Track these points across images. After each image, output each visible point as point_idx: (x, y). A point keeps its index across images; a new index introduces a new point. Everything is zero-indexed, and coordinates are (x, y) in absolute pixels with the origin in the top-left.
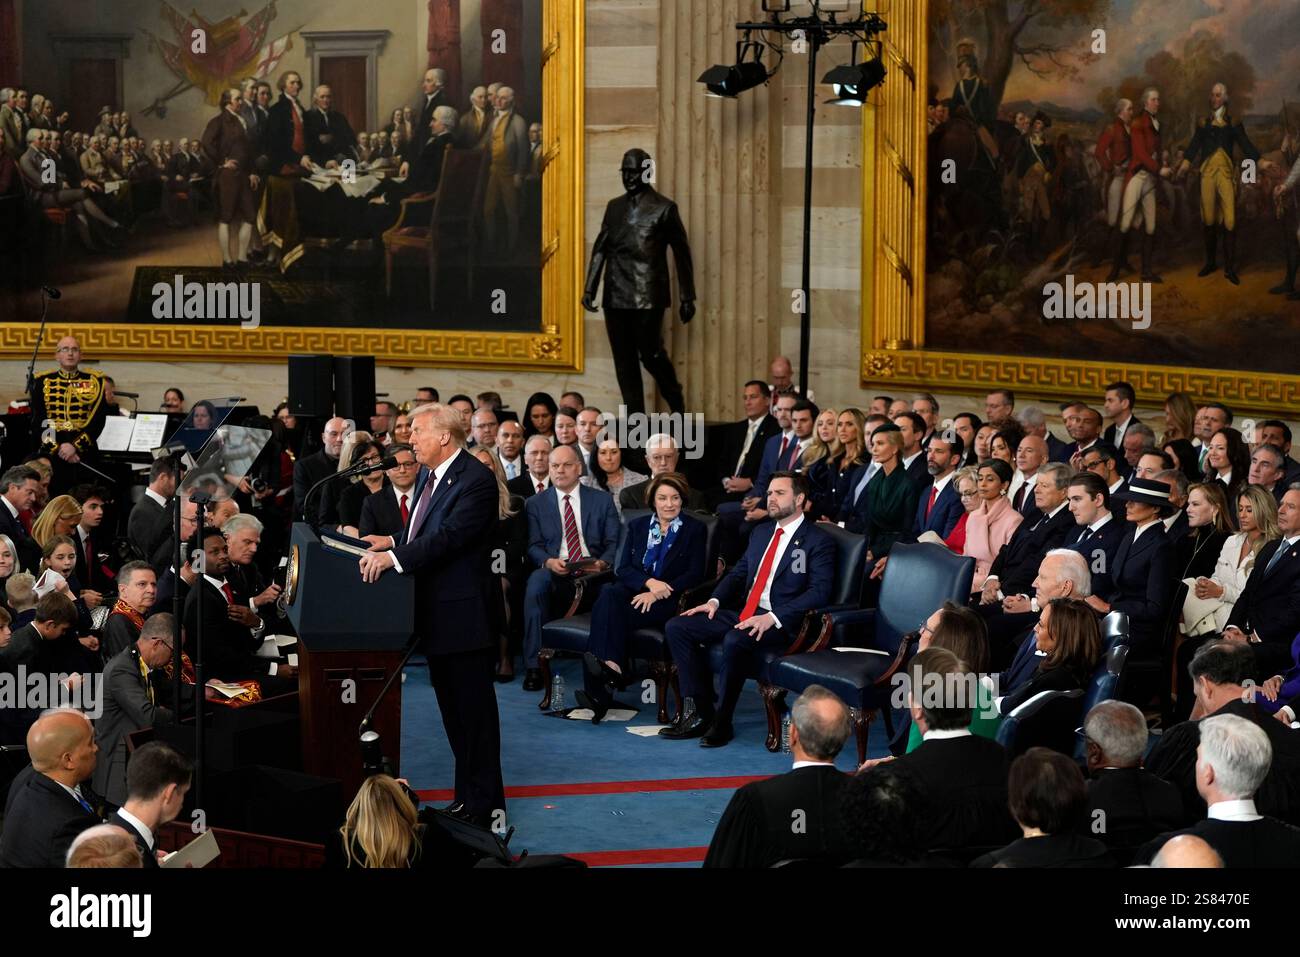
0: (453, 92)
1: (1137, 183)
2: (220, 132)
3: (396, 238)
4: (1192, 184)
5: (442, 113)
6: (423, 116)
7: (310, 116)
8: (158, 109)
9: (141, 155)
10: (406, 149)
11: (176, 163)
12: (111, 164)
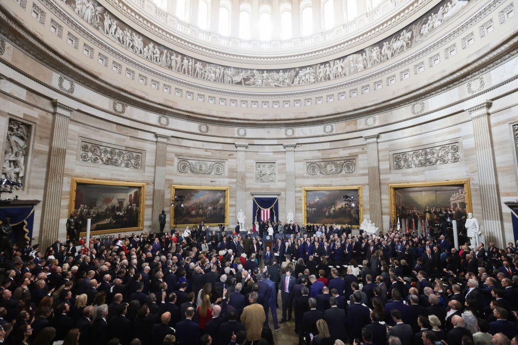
0: (131, 205)
1: (194, 212)
2: (107, 209)
3: (124, 219)
4: (198, 212)
5: (130, 207)
6: (128, 207)
7: (117, 207)
8: (100, 207)
9: (98, 212)
10: (126, 210)
11: (102, 212)
12: (94, 213)
